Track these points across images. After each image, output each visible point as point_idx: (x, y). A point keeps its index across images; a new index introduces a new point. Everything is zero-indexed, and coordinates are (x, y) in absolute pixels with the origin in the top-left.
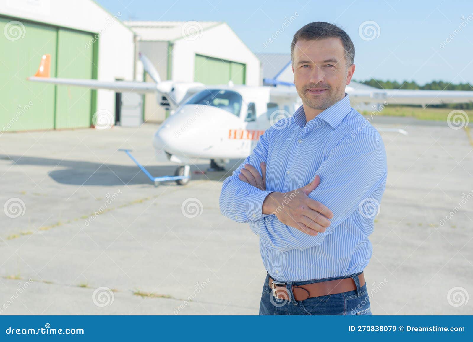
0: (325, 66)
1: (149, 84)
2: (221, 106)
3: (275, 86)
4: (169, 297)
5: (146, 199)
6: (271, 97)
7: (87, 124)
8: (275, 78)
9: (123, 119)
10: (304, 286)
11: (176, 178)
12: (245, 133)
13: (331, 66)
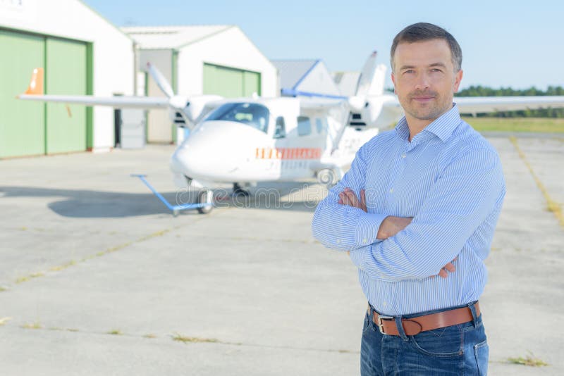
0: (431, 71)
1: (152, 99)
2: (244, 121)
3: (295, 96)
4: (215, 341)
5: (167, 231)
6: (302, 109)
7: (83, 147)
8: (294, 88)
9: (124, 140)
10: (414, 319)
11: (199, 205)
12: (274, 152)
13: (437, 70)
